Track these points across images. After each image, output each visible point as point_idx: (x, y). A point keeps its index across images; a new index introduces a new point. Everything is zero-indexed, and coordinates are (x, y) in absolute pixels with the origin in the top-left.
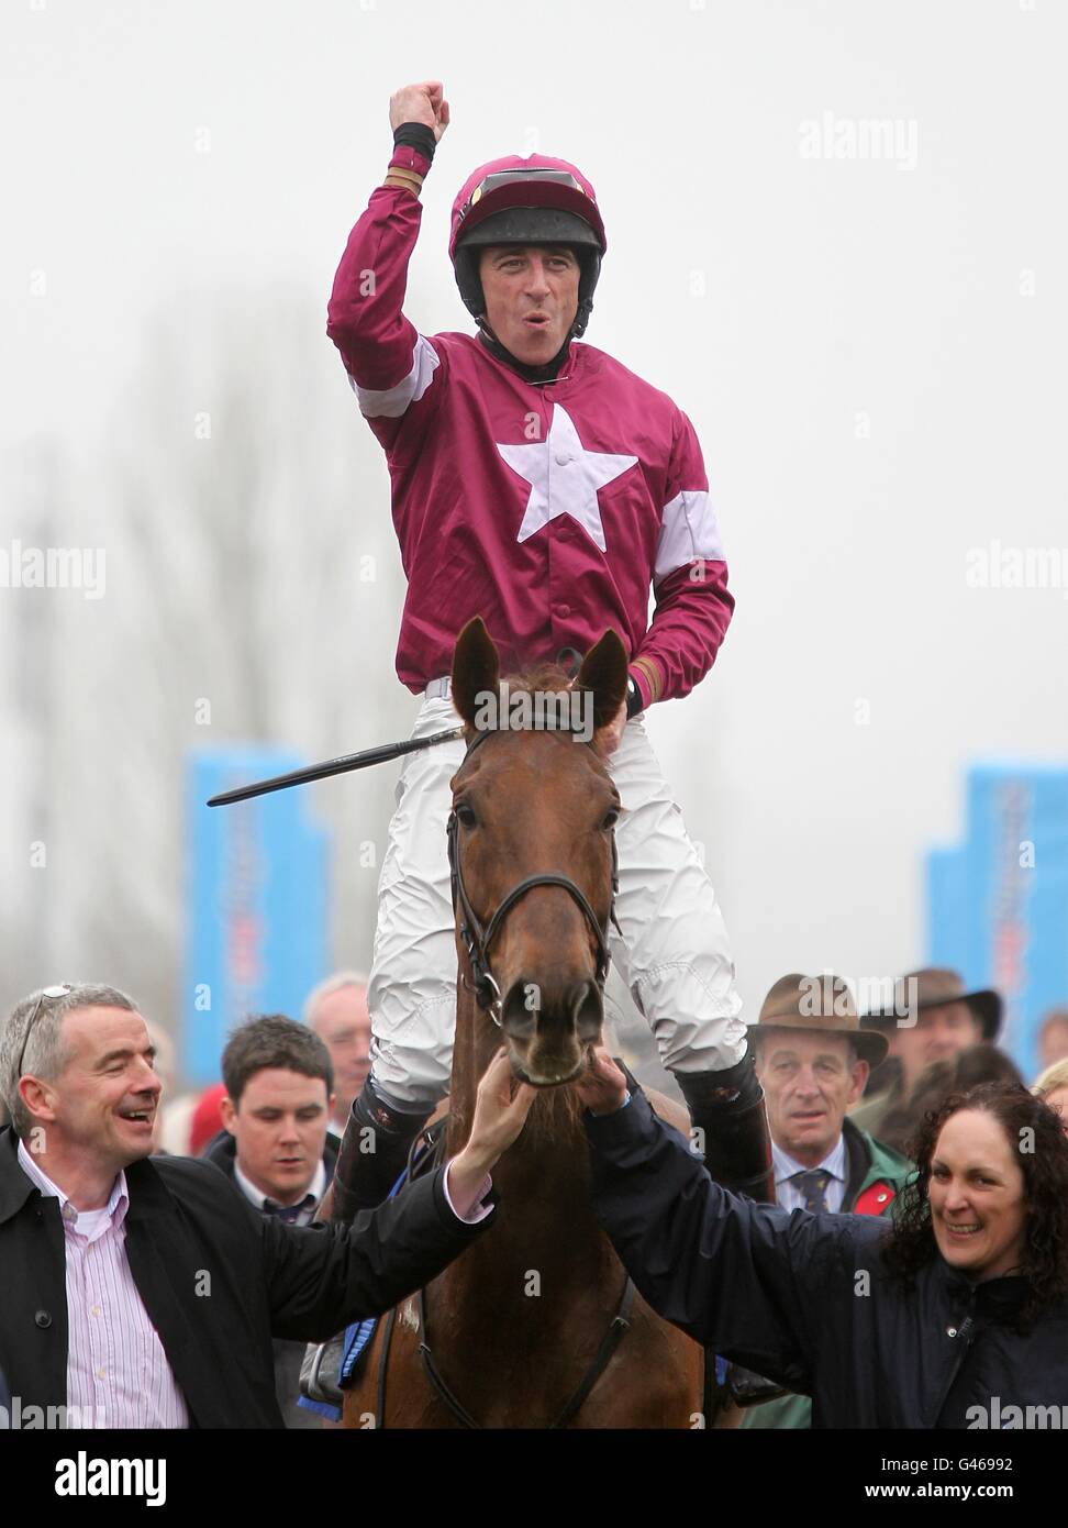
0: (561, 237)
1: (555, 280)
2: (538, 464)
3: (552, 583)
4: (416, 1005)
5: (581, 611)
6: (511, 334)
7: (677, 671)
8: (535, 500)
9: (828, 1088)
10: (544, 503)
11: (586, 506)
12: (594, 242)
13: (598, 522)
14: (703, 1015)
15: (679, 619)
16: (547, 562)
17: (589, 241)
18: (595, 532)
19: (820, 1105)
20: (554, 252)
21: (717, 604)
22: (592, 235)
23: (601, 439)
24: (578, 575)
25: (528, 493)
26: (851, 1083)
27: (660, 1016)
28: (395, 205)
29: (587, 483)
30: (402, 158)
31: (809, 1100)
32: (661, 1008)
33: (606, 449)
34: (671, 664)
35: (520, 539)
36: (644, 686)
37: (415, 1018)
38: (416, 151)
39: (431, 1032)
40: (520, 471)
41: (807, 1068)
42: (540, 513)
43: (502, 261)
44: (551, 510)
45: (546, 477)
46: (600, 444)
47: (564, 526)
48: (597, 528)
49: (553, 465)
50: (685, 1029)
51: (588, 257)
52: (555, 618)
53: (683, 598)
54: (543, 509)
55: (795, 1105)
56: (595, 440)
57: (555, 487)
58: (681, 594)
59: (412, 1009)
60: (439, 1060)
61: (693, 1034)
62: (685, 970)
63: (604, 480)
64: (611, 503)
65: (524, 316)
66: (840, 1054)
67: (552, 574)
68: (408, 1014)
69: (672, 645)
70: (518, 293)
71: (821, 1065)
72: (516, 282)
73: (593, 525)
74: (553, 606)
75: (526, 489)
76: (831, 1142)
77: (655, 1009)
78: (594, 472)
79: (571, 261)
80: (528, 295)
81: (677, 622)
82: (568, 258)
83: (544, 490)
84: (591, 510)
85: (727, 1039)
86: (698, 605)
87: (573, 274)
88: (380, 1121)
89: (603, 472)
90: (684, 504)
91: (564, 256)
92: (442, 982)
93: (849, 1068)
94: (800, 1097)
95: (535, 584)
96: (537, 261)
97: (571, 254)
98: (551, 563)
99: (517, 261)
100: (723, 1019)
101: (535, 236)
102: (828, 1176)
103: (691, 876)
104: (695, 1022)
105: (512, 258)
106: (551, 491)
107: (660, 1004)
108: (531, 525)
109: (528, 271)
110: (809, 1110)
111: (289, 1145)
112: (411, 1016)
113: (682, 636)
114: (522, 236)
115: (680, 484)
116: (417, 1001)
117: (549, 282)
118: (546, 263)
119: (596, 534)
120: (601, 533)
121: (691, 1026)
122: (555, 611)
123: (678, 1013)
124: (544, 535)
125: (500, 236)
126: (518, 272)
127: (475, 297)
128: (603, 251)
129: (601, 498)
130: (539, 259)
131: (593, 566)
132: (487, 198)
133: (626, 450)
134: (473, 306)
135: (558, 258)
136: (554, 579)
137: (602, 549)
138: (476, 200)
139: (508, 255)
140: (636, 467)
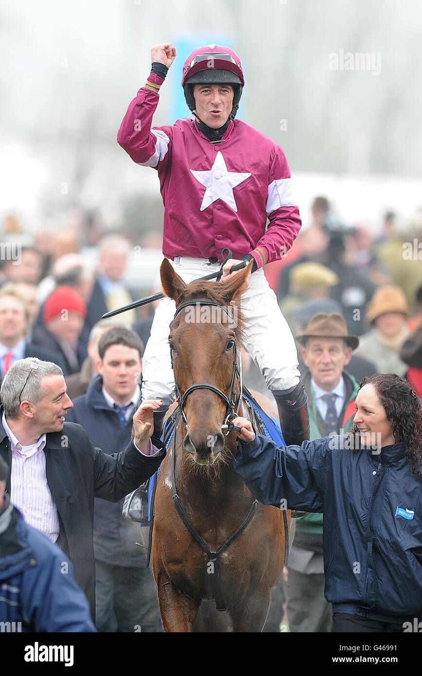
0: (226, 81)
1: (223, 98)
2: (208, 179)
3: (215, 227)
5: (227, 237)
6: (205, 116)
7: (273, 252)
8: (207, 194)
9: (335, 359)
10: (211, 194)
11: (228, 195)
12: (240, 82)
13: (233, 200)
15: (275, 230)
16: (212, 218)
17: (237, 82)
19: (331, 366)
20: (223, 86)
21: (292, 223)
22: (238, 79)
23: (236, 167)
24: (225, 223)
25: (205, 191)
26: (344, 357)
27: (264, 367)
28: (146, 97)
29: (228, 185)
30: (152, 78)
31: (326, 364)
32: (264, 364)
33: (238, 171)
34: (270, 249)
35: (202, 210)
36: (258, 260)
38: (158, 75)
40: (201, 181)
41: (326, 352)
42: (209, 199)
43: (203, 90)
44: (213, 198)
45: (211, 184)
46: (235, 169)
47: (220, 204)
48: (233, 203)
49: (214, 179)
50: (273, 371)
51: (237, 89)
52: (216, 240)
53: (277, 222)
54: (211, 197)
55: (322, 367)
56: (232, 167)
57: (215, 188)
58: (276, 220)
63: (236, 184)
64: (239, 193)
65: (210, 111)
66: (340, 345)
67: (214, 223)
69: (271, 241)
70: (208, 103)
71: (331, 350)
72: (207, 98)
73: (232, 202)
74: (215, 235)
75: (204, 190)
76: (337, 381)
77: (262, 365)
78: (232, 181)
79: (230, 90)
80: (212, 104)
81: (274, 231)
82: (229, 89)
83: (211, 189)
84: (231, 196)
86: (282, 224)
87: (231, 95)
89: (236, 181)
90: (276, 185)
91: (227, 88)
93: (344, 351)
94: (323, 363)
95: (207, 227)
96: (216, 90)
97: (230, 87)
98: (214, 218)
99: (208, 90)
101: (215, 81)
102: (336, 396)
105: (206, 89)
106: (214, 190)
107: (264, 362)
108: (206, 203)
109: (212, 94)
110: (327, 368)
111: (122, 376)
113: (276, 237)
114: (210, 81)
115: (274, 177)
117: (221, 99)
118: (220, 91)
119: (233, 206)
120: (235, 205)
122: (216, 238)
124: (211, 207)
125: (201, 80)
126: (208, 94)
127: (192, 103)
128: (243, 85)
129: (235, 191)
130: (217, 90)
131: (231, 218)
132: (196, 65)
133: (247, 171)
134: (191, 107)
135: (224, 89)
136: (216, 225)
137: (236, 211)
138: (192, 66)
139: (204, 88)
140: (250, 177)
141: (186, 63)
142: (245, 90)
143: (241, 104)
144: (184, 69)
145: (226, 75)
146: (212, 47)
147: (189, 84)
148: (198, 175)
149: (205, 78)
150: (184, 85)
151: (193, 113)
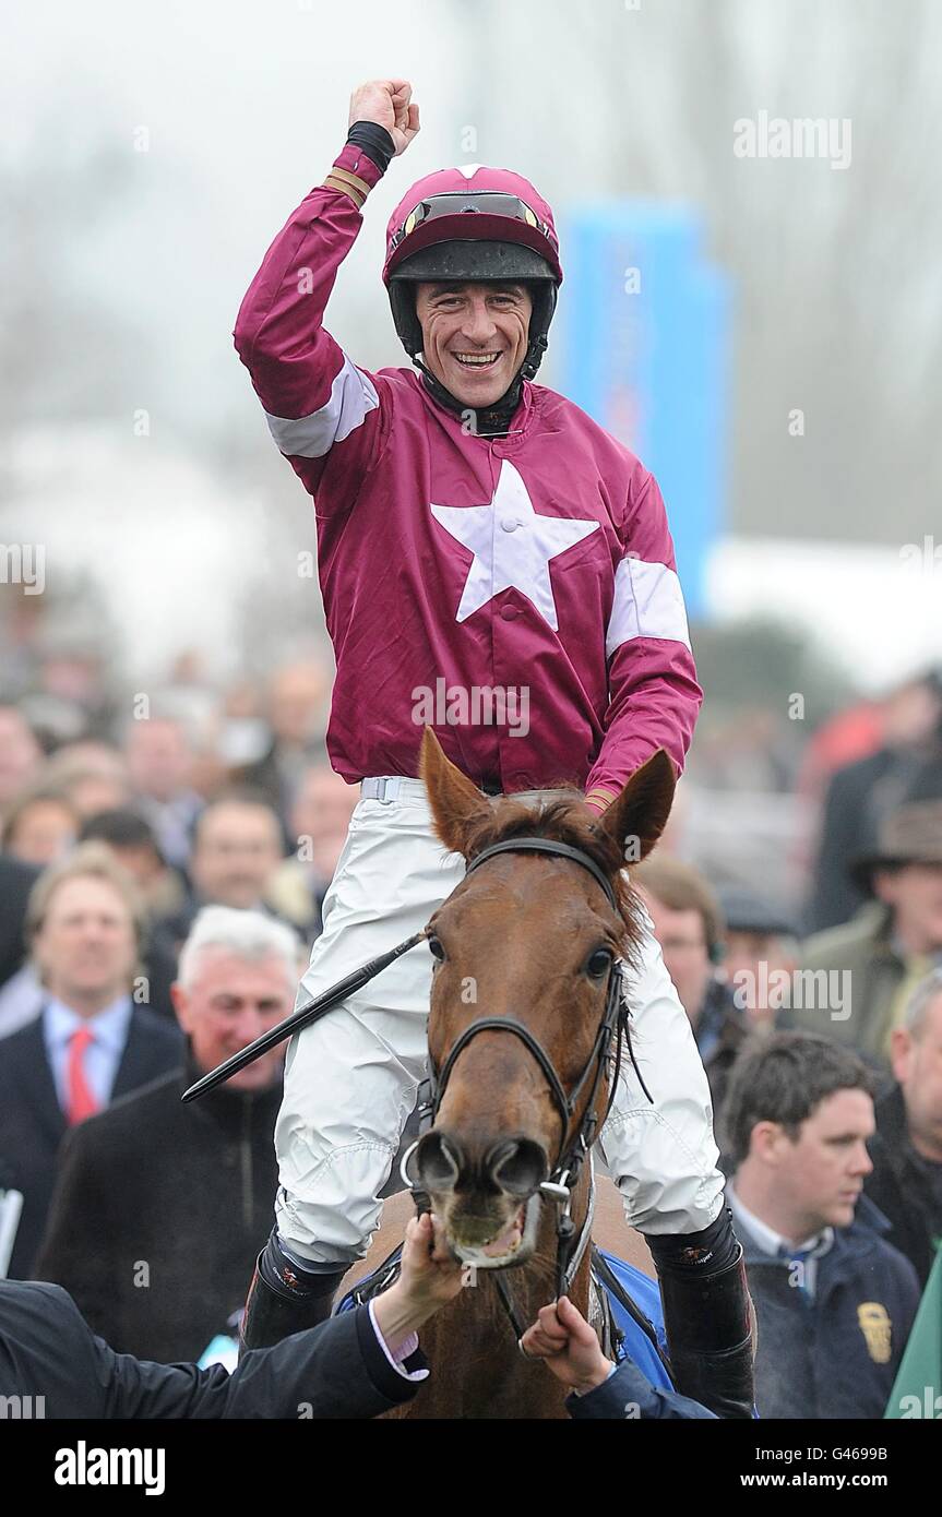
0: (506, 274)
2: (481, 529)
3: (496, 667)
4: (325, 1154)
8: (477, 572)
10: (487, 575)
11: (536, 578)
12: (547, 275)
13: (549, 597)
14: (673, 1172)
16: (490, 644)
17: (538, 275)
18: (547, 609)
20: (499, 290)
22: (544, 267)
23: (557, 502)
24: (527, 658)
25: (469, 565)
27: (624, 1171)
29: (537, 553)
30: (346, 159)
32: (624, 1163)
33: (563, 513)
35: (460, 618)
37: (324, 1169)
38: (364, 153)
39: (340, 1186)
40: (461, 536)
42: (482, 586)
43: (440, 299)
44: (495, 584)
45: (489, 546)
46: (555, 506)
47: (512, 602)
48: (549, 605)
49: (499, 532)
50: (649, 1188)
51: (542, 295)
54: (485, 582)
56: (548, 503)
57: (500, 558)
59: (321, 1157)
60: (349, 1217)
61: (659, 1194)
62: (650, 1120)
63: (557, 549)
64: (565, 576)
67: (495, 658)
68: (317, 1163)
73: (543, 601)
75: (467, 559)
77: (617, 1162)
78: (546, 540)
79: (521, 299)
80: (466, 337)
82: (519, 295)
83: (488, 560)
84: (542, 584)
85: (698, 1201)
87: (517, 318)
88: (287, 1281)
89: (557, 540)
91: (512, 294)
92: (356, 1127)
96: (479, 301)
97: (520, 290)
98: (495, 645)
99: (455, 300)
100: (695, 1177)
101: (476, 274)
103: (661, 1008)
104: (660, 1181)
105: (450, 296)
106: (495, 562)
107: (624, 1157)
108: (472, 602)
109: (469, 309)
112: (319, 1166)
114: (461, 273)
116: (328, 1149)
118: (489, 301)
119: (547, 611)
120: (553, 610)
121: (657, 1185)
123: (642, 1170)
124: (488, 611)
125: (435, 273)
126: (456, 312)
127: (411, 333)
128: (558, 281)
129: (554, 569)
130: (483, 298)
131: (545, 647)
132: (421, 227)
133: (587, 514)
134: (409, 346)
135: (503, 295)
136: (500, 663)
137: (555, 627)
138: (409, 230)
139: (444, 292)
140: (597, 533)
141: (393, 218)
142: (563, 294)
143: (553, 334)
144: (389, 235)
145: (507, 255)
146: (468, 171)
147: (403, 282)
148: (450, 517)
149: (448, 267)
150: (388, 282)
151: (417, 363)
